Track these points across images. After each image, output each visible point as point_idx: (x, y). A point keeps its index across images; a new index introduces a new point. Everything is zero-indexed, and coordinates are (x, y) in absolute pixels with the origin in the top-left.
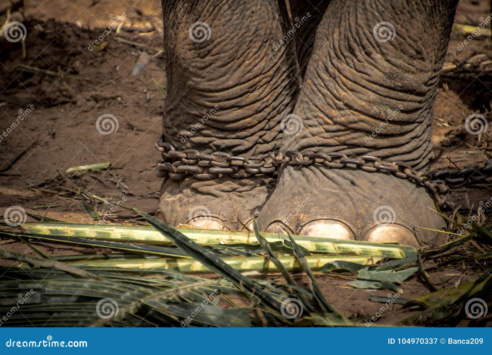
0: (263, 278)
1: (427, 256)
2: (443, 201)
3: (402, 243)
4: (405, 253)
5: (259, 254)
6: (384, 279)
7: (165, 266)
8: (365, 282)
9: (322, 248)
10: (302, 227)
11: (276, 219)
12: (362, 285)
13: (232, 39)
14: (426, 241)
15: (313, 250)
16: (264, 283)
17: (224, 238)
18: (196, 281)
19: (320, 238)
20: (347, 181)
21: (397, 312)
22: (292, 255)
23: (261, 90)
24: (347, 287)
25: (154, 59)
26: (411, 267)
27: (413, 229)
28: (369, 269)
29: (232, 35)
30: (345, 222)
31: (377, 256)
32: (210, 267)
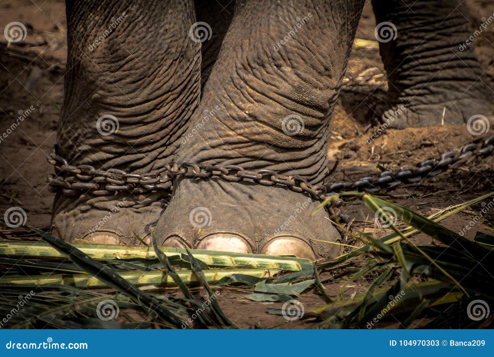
0: (160, 292)
1: (323, 269)
2: (337, 214)
3: (299, 256)
4: (301, 266)
5: (156, 269)
6: (281, 292)
7: (61, 282)
8: (262, 295)
9: (219, 262)
10: (201, 240)
11: (173, 234)
12: (259, 297)
13: (145, 56)
14: (323, 254)
15: (210, 264)
16: (162, 297)
17: (121, 253)
18: (93, 296)
19: (217, 252)
20: (245, 195)
21: (293, 324)
22: (190, 269)
23: (168, 106)
24: (244, 300)
25: (46, 73)
26: (307, 279)
27: (310, 241)
28: (266, 282)
29: (145, 53)
30: (243, 235)
31: (274, 269)
32: (107, 282)
